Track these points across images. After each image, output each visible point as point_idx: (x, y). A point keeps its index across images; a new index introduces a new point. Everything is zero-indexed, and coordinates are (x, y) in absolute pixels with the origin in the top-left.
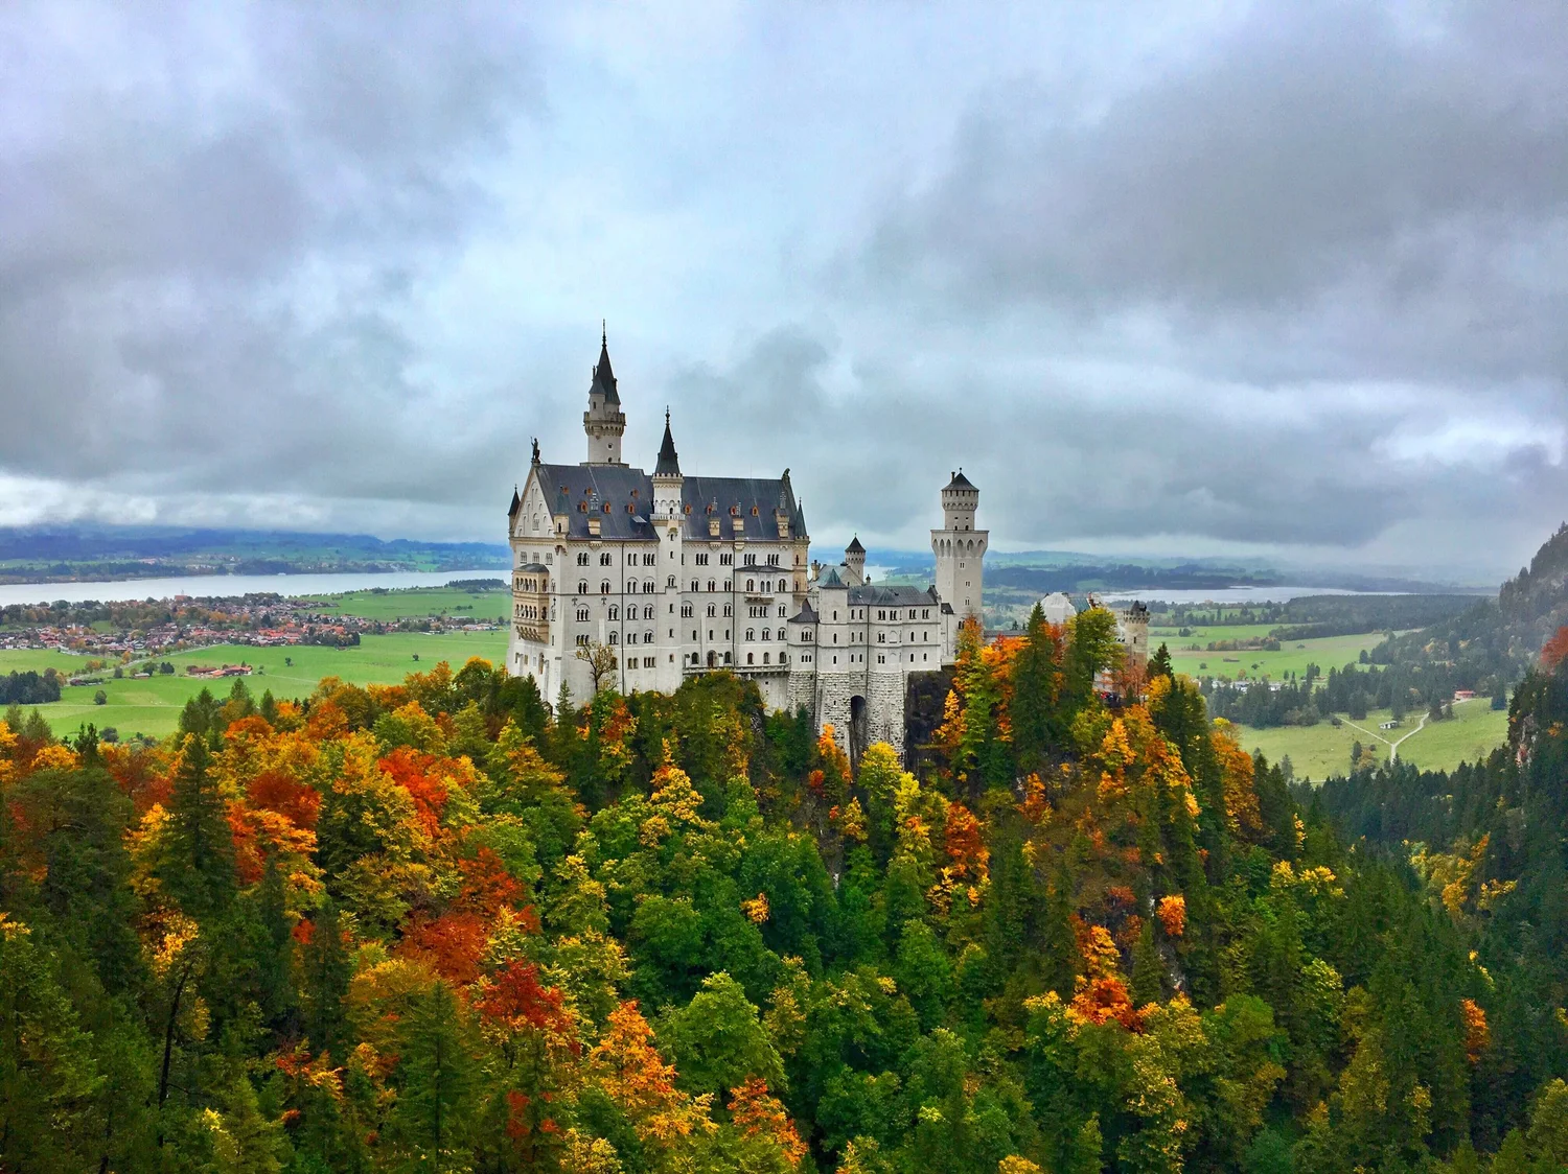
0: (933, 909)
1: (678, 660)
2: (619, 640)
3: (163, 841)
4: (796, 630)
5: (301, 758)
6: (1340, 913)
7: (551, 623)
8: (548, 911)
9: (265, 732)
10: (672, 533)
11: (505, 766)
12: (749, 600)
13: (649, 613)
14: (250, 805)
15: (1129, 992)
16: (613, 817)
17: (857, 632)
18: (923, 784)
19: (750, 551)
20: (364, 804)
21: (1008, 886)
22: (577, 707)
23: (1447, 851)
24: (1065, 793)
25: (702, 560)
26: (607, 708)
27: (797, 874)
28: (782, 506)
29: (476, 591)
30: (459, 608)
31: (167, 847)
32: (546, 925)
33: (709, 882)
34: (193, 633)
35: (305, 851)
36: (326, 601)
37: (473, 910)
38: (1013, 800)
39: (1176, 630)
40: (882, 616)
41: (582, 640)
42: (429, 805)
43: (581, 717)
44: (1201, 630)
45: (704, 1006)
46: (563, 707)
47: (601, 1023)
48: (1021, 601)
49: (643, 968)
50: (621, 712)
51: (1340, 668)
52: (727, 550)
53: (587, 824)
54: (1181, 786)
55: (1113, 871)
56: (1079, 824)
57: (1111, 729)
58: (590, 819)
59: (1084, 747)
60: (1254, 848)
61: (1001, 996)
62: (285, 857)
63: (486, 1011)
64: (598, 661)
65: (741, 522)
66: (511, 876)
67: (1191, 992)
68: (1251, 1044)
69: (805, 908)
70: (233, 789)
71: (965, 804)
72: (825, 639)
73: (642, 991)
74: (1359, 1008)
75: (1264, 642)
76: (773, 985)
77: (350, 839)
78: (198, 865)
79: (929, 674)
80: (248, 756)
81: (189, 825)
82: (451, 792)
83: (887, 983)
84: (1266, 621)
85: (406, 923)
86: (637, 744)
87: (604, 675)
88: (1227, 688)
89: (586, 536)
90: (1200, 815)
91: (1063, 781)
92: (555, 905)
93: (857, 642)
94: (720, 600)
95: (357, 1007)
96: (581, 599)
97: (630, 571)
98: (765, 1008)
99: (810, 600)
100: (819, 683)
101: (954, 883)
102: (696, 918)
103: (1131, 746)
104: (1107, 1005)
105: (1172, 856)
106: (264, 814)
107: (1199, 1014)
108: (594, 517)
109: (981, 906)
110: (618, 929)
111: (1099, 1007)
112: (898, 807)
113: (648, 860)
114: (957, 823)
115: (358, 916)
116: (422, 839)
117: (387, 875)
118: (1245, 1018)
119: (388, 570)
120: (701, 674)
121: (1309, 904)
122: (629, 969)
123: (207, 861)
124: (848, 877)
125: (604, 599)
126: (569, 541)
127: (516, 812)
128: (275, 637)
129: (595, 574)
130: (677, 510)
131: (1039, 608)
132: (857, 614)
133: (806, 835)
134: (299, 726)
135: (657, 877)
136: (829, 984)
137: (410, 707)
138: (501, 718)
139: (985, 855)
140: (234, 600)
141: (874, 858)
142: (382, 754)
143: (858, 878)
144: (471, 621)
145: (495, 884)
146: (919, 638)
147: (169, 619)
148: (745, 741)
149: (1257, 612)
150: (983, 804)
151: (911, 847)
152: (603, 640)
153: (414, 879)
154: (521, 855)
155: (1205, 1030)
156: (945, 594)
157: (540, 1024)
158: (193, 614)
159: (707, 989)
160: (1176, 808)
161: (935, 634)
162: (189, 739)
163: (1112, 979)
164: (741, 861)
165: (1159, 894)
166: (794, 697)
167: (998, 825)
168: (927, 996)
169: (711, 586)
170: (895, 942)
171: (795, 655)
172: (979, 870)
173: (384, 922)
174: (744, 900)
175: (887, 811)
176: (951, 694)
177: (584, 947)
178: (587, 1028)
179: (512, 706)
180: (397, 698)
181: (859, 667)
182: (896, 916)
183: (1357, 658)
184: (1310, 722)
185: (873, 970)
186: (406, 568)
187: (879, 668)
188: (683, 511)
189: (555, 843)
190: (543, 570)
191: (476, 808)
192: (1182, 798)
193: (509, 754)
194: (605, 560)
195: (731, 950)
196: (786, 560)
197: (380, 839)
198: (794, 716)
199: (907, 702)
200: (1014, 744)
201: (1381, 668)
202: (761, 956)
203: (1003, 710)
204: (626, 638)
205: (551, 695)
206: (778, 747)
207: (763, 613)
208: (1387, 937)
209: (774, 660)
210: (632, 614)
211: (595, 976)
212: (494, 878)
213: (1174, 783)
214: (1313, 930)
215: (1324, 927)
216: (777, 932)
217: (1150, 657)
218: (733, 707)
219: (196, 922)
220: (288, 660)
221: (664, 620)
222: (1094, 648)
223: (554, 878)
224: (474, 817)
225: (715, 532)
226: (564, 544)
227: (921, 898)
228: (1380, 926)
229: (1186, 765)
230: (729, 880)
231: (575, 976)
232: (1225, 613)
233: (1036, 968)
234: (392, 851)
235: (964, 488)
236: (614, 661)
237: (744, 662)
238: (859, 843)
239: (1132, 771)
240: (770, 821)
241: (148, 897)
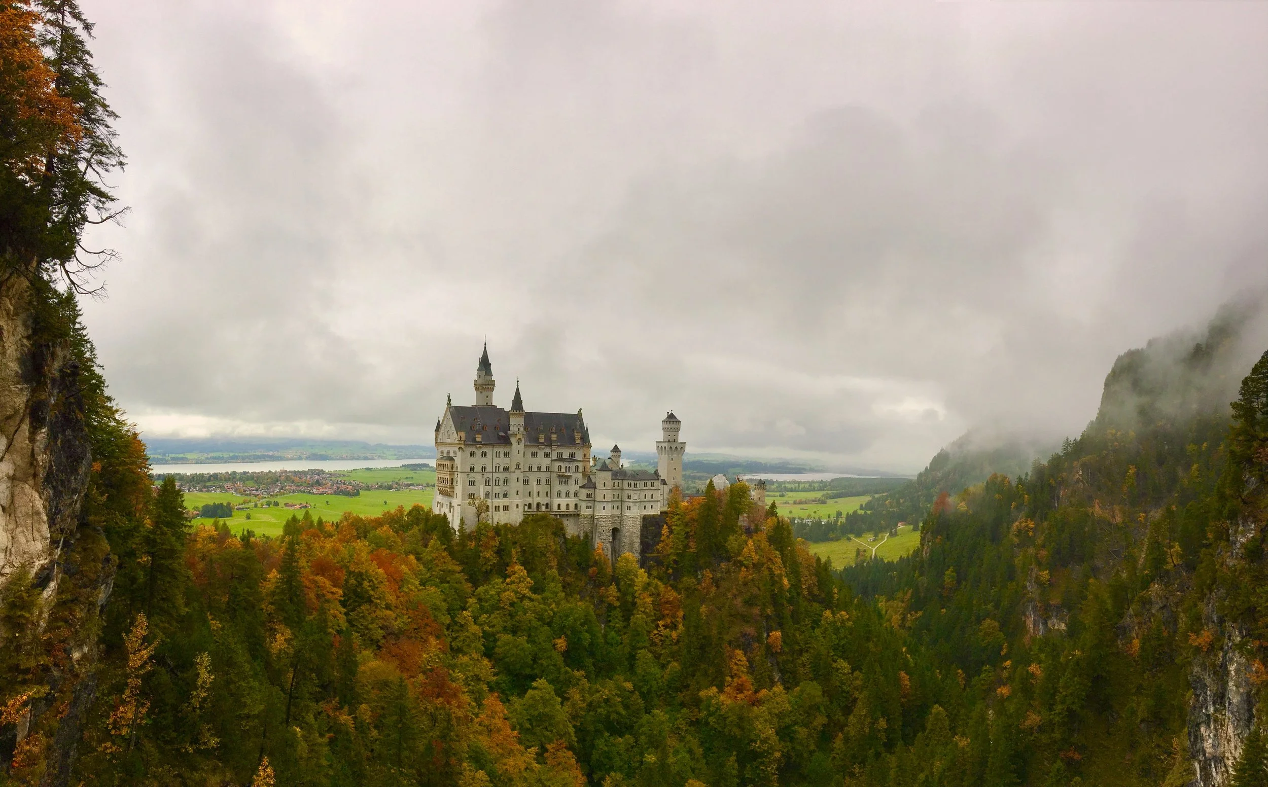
0: (653, 644)
1: (521, 507)
2: (490, 496)
3: (277, 587)
4: (583, 493)
5: (336, 551)
6: (851, 634)
7: (455, 487)
8: (453, 641)
9: (318, 536)
10: (519, 441)
11: (431, 561)
12: (559, 476)
13: (506, 482)
14: (312, 573)
15: (753, 684)
16: (486, 591)
17: (616, 493)
18: (650, 575)
19: (560, 450)
20: (364, 577)
21: (692, 630)
22: (468, 531)
23: (894, 599)
24: (722, 579)
25: (534, 455)
26: (483, 532)
27: (583, 625)
28: (578, 427)
29: (415, 470)
30: (407, 478)
31: (278, 591)
32: (452, 649)
33: (536, 628)
34: (287, 488)
35: (337, 599)
36: (344, 473)
37: (416, 637)
38: (696, 583)
39: (778, 494)
40: (629, 485)
41: (472, 496)
42: (394, 580)
43: (470, 537)
44: (790, 494)
45: (533, 698)
46: (461, 529)
47: (480, 705)
48: (700, 478)
49: (501, 675)
50: (491, 534)
51: (851, 512)
52: (548, 450)
53: (473, 595)
54: (781, 574)
55: (745, 619)
56: (730, 596)
57: (747, 545)
58: (474, 591)
59: (732, 554)
60: (814, 604)
61: (687, 691)
62: (327, 601)
63: (422, 693)
64: (480, 507)
65: (556, 436)
66: (435, 620)
67: (784, 682)
68: (811, 707)
69: (586, 643)
70: (305, 564)
71: (671, 586)
72: (599, 497)
73: (500, 688)
74: (858, 682)
75: (819, 500)
76: (569, 687)
77: (357, 596)
78: (291, 600)
79: (653, 517)
80: (311, 549)
81: (287, 581)
82: (405, 573)
83: (629, 686)
84: (820, 490)
85: (383, 641)
86: (499, 552)
87: (482, 514)
88: (802, 523)
89: (475, 442)
90: (790, 588)
91: (722, 572)
92: (456, 638)
93: (616, 499)
94: (544, 476)
95: (361, 684)
96: (472, 475)
97: (497, 461)
98: (565, 699)
99: (591, 476)
100: (595, 521)
101: (665, 629)
102: (529, 648)
103: (756, 553)
104: (742, 692)
105: (775, 611)
106: (319, 578)
107: (786, 694)
108: (478, 432)
109: (678, 641)
110: (488, 653)
111: (737, 694)
112: (636, 588)
113: (504, 615)
114: (667, 597)
115: (361, 636)
116: (390, 597)
117: (374, 615)
118: (809, 694)
119: (373, 459)
120: (533, 515)
121: (837, 631)
122: (494, 675)
123: (295, 599)
124: (609, 626)
125: (483, 475)
126: (465, 444)
127: (437, 586)
128: (321, 491)
129: (478, 462)
130: (522, 429)
131: (711, 482)
132: (616, 484)
133: (588, 603)
134: (334, 535)
135: (509, 625)
136: (598, 686)
137: (385, 528)
138: (430, 535)
139: (681, 613)
140: (304, 472)
141: (623, 616)
142: (371, 552)
143: (614, 627)
144: (413, 485)
145: (427, 624)
146: (649, 498)
147: (277, 481)
148: (555, 551)
149: (816, 485)
150: (680, 586)
151: (643, 610)
152: (482, 496)
153: (385, 619)
154: (440, 609)
155: (789, 702)
156: (663, 475)
157: (449, 703)
158: (287, 478)
159: (535, 688)
160: (778, 585)
161: (658, 495)
162: (287, 539)
163: (745, 677)
164: (553, 617)
165: (769, 630)
166: (582, 528)
167: (688, 597)
168: (649, 691)
169: (539, 468)
170: (633, 662)
171: (583, 506)
172: (678, 622)
173: (372, 640)
174: (554, 639)
175: (630, 590)
176: (665, 526)
177: (471, 662)
178: (473, 707)
179: (435, 529)
180: (378, 523)
181: (617, 512)
182: (634, 648)
183: (858, 507)
184: (837, 539)
185: (622, 678)
186: (381, 457)
187: (628, 513)
188: (525, 429)
189: (457, 605)
190: (452, 459)
191: (417, 583)
192: (781, 579)
193: (434, 555)
194: (484, 455)
195: (548, 666)
196: (579, 456)
197: (370, 596)
198: (582, 538)
199: (642, 530)
200: (697, 553)
201: (869, 512)
202: (563, 670)
203: (692, 535)
204: (494, 495)
205: (455, 524)
206: (573, 555)
207: (566, 483)
208: (871, 645)
209: (572, 508)
210: (497, 482)
211: (477, 679)
212: (426, 621)
213: (777, 572)
214: (838, 644)
215: (843, 642)
216: (572, 657)
217: (767, 507)
218: (549, 533)
219: (291, 630)
220: (327, 502)
221: (514, 486)
222: (740, 503)
223: (456, 623)
224: (416, 588)
225: (542, 441)
226: (462, 446)
227: (647, 638)
228: (868, 639)
229: (783, 563)
230: (546, 627)
231: (466, 678)
232: (802, 486)
233: (706, 674)
234: (376, 603)
235: (674, 420)
236: (488, 507)
237: (555, 508)
238: (615, 608)
239: (757, 567)
240: (569, 595)
241: (269, 615)
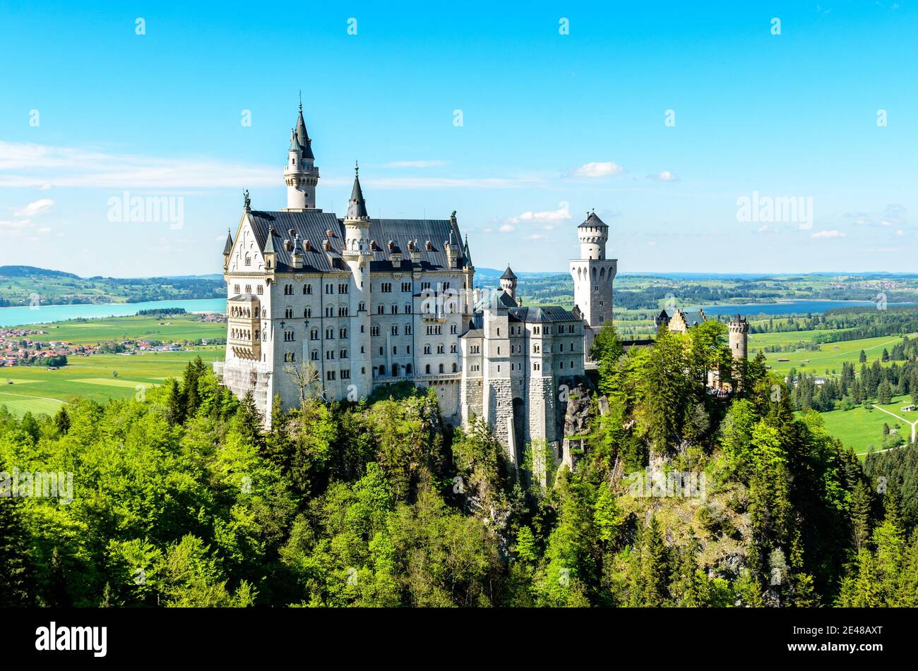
1: (368, 373)
2: (320, 357)
7: (262, 343)
10: (362, 266)
12: (427, 321)
13: (343, 332)
17: (516, 344)
19: (426, 279)
25: (386, 288)
28: (452, 240)
29: (163, 318)
40: (536, 331)
41: (290, 357)
51: (869, 364)
52: (407, 280)
64: (304, 374)
65: (418, 256)
72: (490, 351)
79: (575, 378)
89: (291, 271)
93: (516, 353)
94: (402, 321)
96: (288, 323)
97: (328, 299)
100: (486, 388)
108: (297, 254)
120: (387, 383)
125: (307, 322)
126: (277, 274)
129: (299, 302)
130: (364, 247)
132: (516, 330)
146: (567, 350)
152: (306, 356)
161: (579, 345)
166: (466, 400)
169: (395, 309)
171: (465, 366)
181: (519, 374)
183: (881, 357)
184: (850, 407)
186: (102, 300)
187: (535, 375)
188: (369, 247)
190: (254, 299)
194: (307, 290)
196: (455, 287)
201: (899, 363)
204: (325, 354)
207: (438, 332)
209: (448, 371)
210: (329, 335)
221: (356, 339)
225: (397, 264)
226: (272, 277)
235: (597, 224)
236: (316, 374)
237: (422, 372)
